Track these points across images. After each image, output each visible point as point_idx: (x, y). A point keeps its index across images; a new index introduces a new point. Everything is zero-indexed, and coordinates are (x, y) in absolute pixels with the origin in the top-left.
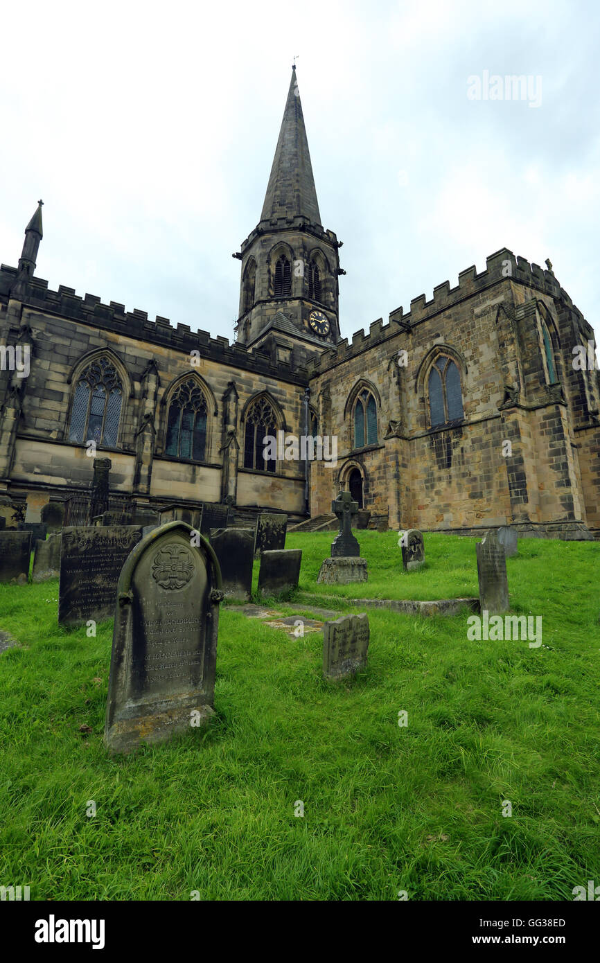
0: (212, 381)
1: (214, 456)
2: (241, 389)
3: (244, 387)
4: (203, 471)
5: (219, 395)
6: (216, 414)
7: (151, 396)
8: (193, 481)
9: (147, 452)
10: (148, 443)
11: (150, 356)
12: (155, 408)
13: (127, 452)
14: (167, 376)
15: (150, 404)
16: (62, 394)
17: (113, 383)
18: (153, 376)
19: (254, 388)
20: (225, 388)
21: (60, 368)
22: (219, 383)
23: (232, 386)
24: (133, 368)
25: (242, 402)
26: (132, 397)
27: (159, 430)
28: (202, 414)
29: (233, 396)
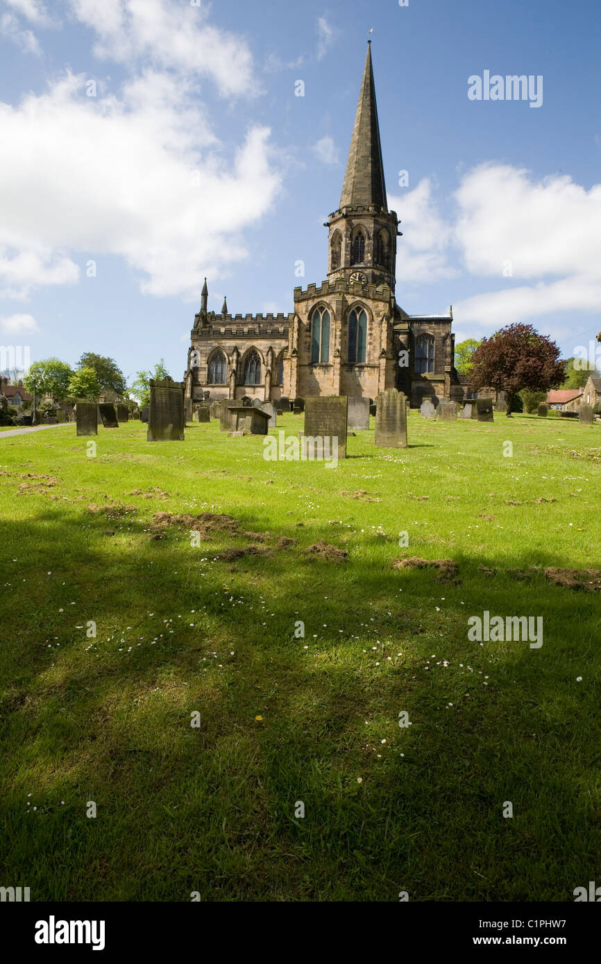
0: (261, 348)
1: (263, 383)
2: (275, 348)
3: (277, 347)
4: (258, 389)
5: (265, 354)
6: (264, 363)
7: (234, 362)
8: (254, 393)
9: (232, 384)
10: (233, 381)
11: (234, 345)
12: (237, 367)
13: (228, 386)
14: (242, 352)
15: (234, 366)
16: (205, 368)
17: (223, 360)
18: (235, 354)
19: (283, 346)
20: (268, 350)
21: (204, 359)
22: (265, 348)
23: (271, 348)
24: (228, 352)
25: (277, 354)
26: (229, 363)
27: (240, 375)
28: (258, 363)
29: (270, 353)
